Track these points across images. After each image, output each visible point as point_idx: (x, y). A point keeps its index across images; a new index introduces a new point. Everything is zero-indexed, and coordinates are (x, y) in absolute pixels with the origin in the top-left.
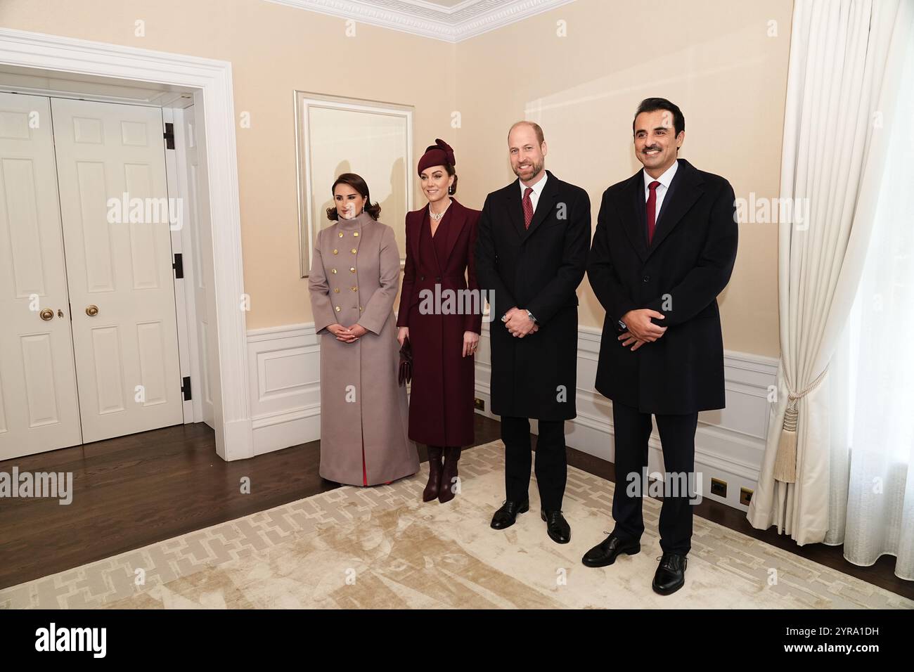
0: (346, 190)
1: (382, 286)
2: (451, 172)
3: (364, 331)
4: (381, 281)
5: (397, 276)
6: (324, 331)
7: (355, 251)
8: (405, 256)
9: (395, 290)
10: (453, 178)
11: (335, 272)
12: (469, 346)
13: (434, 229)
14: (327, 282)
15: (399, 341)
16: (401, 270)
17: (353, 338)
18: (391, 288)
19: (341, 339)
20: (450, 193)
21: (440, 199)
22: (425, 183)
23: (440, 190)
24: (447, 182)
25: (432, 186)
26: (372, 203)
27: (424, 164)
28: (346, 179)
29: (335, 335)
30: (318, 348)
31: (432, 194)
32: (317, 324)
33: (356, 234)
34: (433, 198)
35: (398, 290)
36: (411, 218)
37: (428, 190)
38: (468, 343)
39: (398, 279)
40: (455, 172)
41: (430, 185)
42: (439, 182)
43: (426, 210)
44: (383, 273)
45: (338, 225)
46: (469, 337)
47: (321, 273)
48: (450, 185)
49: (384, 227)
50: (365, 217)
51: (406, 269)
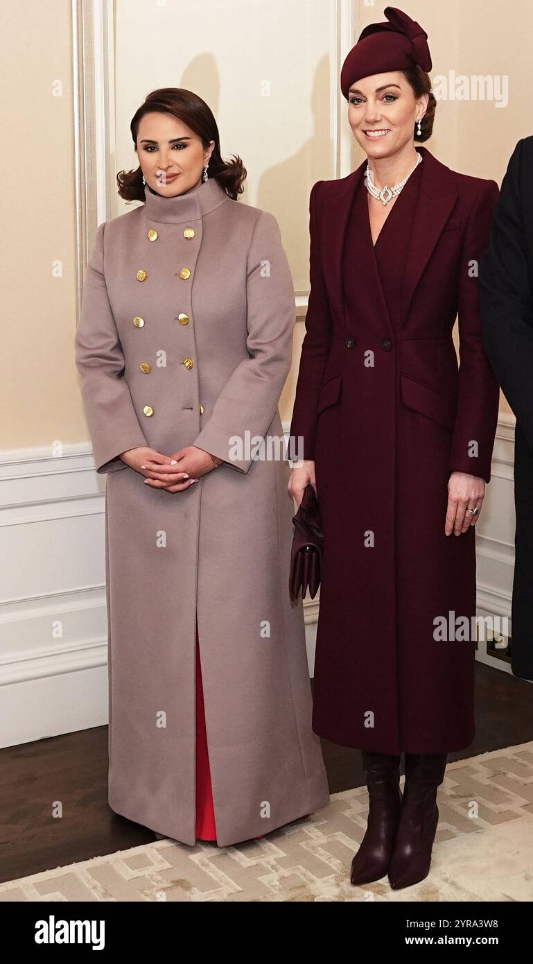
0: (164, 127)
1: (251, 355)
2: (421, 87)
3: (211, 465)
4: (251, 344)
5: (287, 333)
6: (115, 465)
7: (186, 274)
8: (309, 288)
9: (281, 366)
10: (425, 101)
11: (142, 323)
12: (461, 510)
13: (377, 224)
14: (119, 347)
15: (291, 494)
16: (299, 319)
17: (184, 480)
18: (276, 359)
19: (157, 483)
20: (417, 138)
21: (394, 153)
22: (358, 113)
23: (395, 130)
24: (412, 111)
25: (376, 122)
26: (226, 156)
27: (354, 69)
28: (161, 101)
29: (141, 474)
30: (100, 505)
31: (375, 140)
32: (98, 449)
33: (189, 233)
34: (378, 149)
35: (289, 365)
36: (323, 196)
37: (363, 130)
38: (457, 502)
39: (290, 338)
40: (429, 86)
41: (371, 118)
42: (393, 111)
43: (358, 177)
44: (255, 326)
45: (143, 212)
46: (460, 486)
47: (105, 325)
48: (419, 118)
49: (254, 215)
50: (209, 192)
51: (311, 319)
